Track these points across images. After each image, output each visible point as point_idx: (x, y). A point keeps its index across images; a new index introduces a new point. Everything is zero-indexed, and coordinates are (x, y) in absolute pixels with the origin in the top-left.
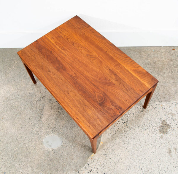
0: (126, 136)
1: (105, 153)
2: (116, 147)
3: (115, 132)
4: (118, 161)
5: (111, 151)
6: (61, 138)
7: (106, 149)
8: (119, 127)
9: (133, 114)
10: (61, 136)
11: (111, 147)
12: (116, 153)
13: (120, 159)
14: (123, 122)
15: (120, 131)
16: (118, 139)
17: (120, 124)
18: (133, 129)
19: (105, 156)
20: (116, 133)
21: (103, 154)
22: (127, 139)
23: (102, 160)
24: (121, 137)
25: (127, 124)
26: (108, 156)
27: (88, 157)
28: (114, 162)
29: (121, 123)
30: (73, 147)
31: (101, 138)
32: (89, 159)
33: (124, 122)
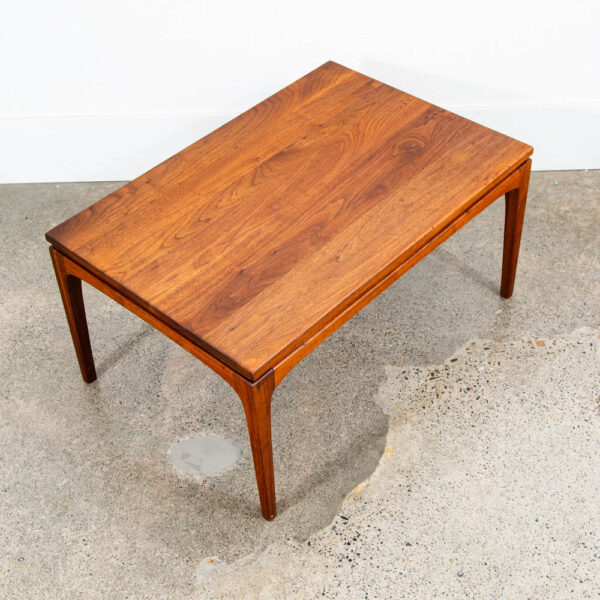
0: (477, 429)
1: (403, 481)
2: (444, 462)
3: (436, 419)
4: (454, 504)
5: (426, 475)
6: (237, 441)
7: (409, 469)
8: (449, 404)
9: (499, 363)
10: (236, 437)
11: (426, 464)
12: (446, 479)
13: (464, 499)
14: (465, 387)
15: (456, 414)
16: (449, 438)
17: (454, 395)
18: (501, 408)
19: (405, 491)
20: (441, 421)
21: (396, 485)
22: (484, 438)
23: (394, 502)
24: (458, 431)
25: (480, 394)
26: (417, 492)
27: (344, 496)
28: (440, 509)
29: (457, 389)
30: (282, 466)
31: (388, 437)
32: (345, 501)
33: (468, 389)
